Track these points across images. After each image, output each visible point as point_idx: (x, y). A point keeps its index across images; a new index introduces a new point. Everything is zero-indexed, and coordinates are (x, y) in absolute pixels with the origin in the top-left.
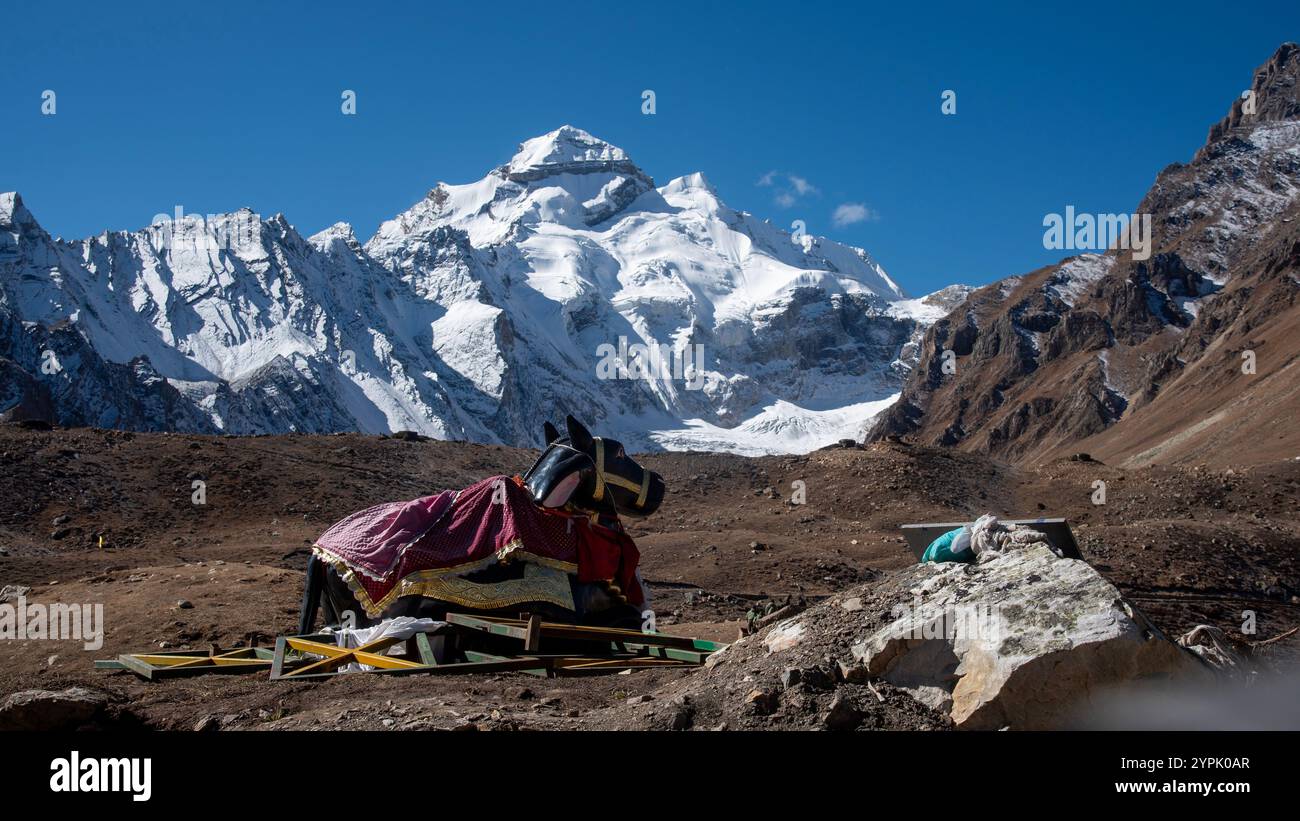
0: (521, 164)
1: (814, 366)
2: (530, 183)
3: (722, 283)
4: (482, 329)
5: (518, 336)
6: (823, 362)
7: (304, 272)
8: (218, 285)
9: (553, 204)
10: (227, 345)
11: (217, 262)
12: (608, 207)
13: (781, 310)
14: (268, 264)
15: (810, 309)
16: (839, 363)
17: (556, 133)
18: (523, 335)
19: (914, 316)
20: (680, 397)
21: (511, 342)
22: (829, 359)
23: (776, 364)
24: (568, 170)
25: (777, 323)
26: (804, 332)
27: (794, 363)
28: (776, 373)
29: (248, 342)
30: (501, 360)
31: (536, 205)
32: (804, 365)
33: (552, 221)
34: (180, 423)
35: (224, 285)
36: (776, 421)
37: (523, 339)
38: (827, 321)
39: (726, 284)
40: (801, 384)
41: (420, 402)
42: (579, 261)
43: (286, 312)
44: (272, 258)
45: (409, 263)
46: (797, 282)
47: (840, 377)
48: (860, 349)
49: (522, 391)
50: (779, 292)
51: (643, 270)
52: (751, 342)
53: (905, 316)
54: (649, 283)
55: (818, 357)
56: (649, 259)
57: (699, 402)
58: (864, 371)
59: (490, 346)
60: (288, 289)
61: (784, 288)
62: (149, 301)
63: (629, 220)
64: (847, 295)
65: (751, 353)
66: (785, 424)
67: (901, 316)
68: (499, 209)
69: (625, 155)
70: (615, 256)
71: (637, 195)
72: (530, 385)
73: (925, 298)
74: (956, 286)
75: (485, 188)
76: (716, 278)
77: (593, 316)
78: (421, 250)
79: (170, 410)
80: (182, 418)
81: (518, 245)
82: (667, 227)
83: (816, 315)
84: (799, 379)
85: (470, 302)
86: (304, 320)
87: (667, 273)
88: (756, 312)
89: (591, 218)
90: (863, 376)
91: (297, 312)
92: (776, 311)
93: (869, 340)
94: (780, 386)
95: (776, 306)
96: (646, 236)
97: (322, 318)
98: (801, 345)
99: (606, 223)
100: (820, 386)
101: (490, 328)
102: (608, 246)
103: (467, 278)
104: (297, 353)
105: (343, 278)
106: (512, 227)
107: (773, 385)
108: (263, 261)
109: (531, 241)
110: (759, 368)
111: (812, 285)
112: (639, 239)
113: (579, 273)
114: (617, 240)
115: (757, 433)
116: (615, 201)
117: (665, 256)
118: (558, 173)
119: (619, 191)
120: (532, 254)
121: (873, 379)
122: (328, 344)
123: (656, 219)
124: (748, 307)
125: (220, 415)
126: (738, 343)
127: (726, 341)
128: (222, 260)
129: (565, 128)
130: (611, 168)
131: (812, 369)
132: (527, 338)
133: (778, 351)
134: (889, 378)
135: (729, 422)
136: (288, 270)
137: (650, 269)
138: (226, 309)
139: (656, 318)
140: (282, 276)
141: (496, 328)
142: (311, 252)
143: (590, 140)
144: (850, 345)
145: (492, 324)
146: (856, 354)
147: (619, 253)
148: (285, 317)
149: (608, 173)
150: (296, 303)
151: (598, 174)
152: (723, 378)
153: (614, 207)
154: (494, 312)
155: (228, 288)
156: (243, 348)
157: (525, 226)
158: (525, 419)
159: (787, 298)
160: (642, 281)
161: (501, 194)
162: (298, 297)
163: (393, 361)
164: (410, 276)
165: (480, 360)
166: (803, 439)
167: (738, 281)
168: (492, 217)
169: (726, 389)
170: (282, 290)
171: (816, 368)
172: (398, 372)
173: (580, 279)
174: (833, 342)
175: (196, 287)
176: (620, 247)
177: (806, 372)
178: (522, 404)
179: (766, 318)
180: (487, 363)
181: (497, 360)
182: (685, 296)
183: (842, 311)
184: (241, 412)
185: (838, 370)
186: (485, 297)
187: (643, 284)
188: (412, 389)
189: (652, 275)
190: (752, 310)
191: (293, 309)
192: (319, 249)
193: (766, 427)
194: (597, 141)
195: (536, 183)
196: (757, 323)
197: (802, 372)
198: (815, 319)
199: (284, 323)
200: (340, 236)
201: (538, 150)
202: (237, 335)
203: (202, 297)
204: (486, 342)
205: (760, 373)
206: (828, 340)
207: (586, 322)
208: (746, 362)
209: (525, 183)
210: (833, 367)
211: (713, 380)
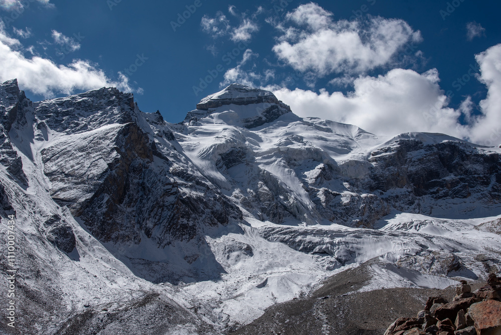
1: (425, 194)
6: (432, 191)
9: (223, 116)
12: (262, 118)
15: (414, 154)
16: (445, 190)
20: (317, 208)
22: (436, 188)
23: (394, 191)
24: (234, 103)
25: (387, 162)
26: (413, 169)
27: (410, 190)
28: (397, 197)
32: (417, 193)
33: (221, 124)
36: (412, 223)
38: (429, 161)
39: (345, 147)
40: (419, 204)
46: (399, 137)
47: (449, 200)
48: (461, 179)
50: (388, 142)
51: (284, 142)
52: (375, 178)
55: (428, 186)
58: (469, 194)
59: (108, 144)
61: (390, 141)
65: (374, 183)
66: (421, 224)
76: (336, 144)
83: (420, 157)
84: (416, 201)
88: (372, 156)
89: (249, 124)
90: (470, 198)
92: (388, 154)
93: (466, 172)
94: (403, 205)
95: (387, 151)
96: (285, 129)
98: (412, 178)
99: (259, 126)
100: (435, 207)
102: (260, 134)
107: (397, 204)
110: (382, 194)
112: (281, 130)
114: (266, 132)
116: (265, 116)
117: (300, 135)
121: (479, 199)
124: (365, 154)
126: (362, 176)
129: (233, 83)
131: (424, 196)
133: (395, 181)
137: (288, 140)
139: (293, 162)
144: (451, 177)
145: (117, 130)
147: (266, 136)
152: (354, 195)
159: (395, 146)
165: (94, 155)
167: (354, 146)
169: (359, 202)
171: (427, 196)
174: (437, 175)
177: (421, 198)
179: (381, 159)
181: (109, 152)
185: (446, 195)
189: (289, 143)
196: (374, 164)
197: (418, 197)
198: (419, 160)
204: (106, 141)
205: (384, 196)
206: (432, 174)
207: (234, 161)
208: (371, 189)
209: (207, 110)
210: (441, 193)
211: (345, 195)
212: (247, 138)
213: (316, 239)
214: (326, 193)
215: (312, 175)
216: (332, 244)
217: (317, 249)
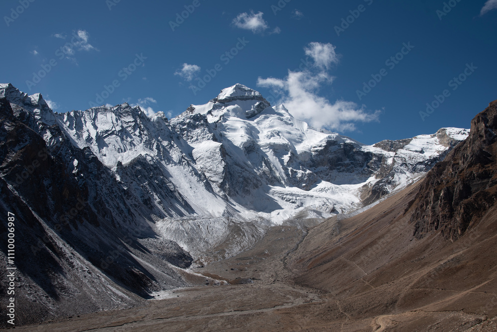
0: (222, 96)
1: (335, 169)
2: (226, 103)
3: (298, 139)
4: (215, 150)
5: (227, 154)
6: (338, 168)
7: (147, 127)
8: (115, 130)
9: (234, 110)
10: (119, 153)
11: (115, 122)
12: (254, 112)
13: (322, 148)
14: (134, 123)
15: (332, 148)
16: (344, 168)
17: (235, 86)
18: (229, 154)
19: (371, 151)
20: (288, 179)
21: (225, 156)
22: (340, 167)
23: (321, 168)
24: (239, 99)
25: (320, 153)
26: (330, 156)
27: (328, 167)
28: (321, 171)
29: (127, 152)
30: (223, 162)
31: (228, 110)
32: (331, 169)
33: (234, 116)
34: (103, 176)
35: (117, 130)
36: (325, 188)
37: (229, 156)
38: (339, 152)
39: (300, 139)
40: (330, 176)
41: (194, 176)
42: (246, 129)
43: (141, 141)
44: (135, 121)
45: (185, 127)
46: (327, 138)
47: (344, 173)
48: (351, 163)
49: (231, 174)
50: (321, 141)
51: (269, 134)
52: (312, 161)
53: (368, 151)
54: (272, 138)
55: (336, 166)
56: (271, 130)
57: (295, 181)
58: (353, 171)
60: (142, 133)
62: (89, 136)
63: (262, 116)
64: (345, 143)
65: (312, 164)
66: (328, 189)
67: (366, 151)
68: (215, 113)
69: (260, 94)
70: (258, 129)
71: (264, 108)
72: (234, 172)
73: (374, 145)
74: (386, 140)
75: (209, 106)
76: (296, 137)
77: (253, 149)
78: (189, 122)
79: (99, 170)
80: (104, 173)
81: (223, 123)
82: (276, 119)
83: (335, 150)
84: (330, 174)
85: (209, 141)
86: (148, 145)
87: (278, 135)
88: (312, 149)
89: (248, 116)
90: (353, 173)
91: (146, 141)
92: (320, 148)
93: (354, 160)
94: (323, 176)
95: (320, 146)
96: (269, 122)
97: (155, 143)
98: (330, 161)
99: (254, 118)
100: (337, 176)
101: (218, 150)
102: (255, 125)
103: (208, 132)
104: (147, 154)
105: (162, 131)
106: (220, 118)
107: (321, 175)
108: (133, 122)
109: (227, 122)
110: (315, 169)
111: (333, 139)
112: (267, 123)
113: (247, 133)
114: (258, 123)
115: (319, 192)
116: (257, 110)
117: (277, 128)
118: (236, 100)
119: (258, 106)
120: (229, 127)
121: (357, 174)
122: (158, 153)
123: (272, 116)
124: (309, 147)
125: (119, 174)
126: (307, 160)
127: (301, 159)
128: (117, 121)
129: (238, 84)
130: (255, 98)
132: (231, 155)
133: (321, 163)
134: (363, 174)
135: (308, 188)
136: (142, 125)
137: (272, 133)
138: (119, 138)
139: (276, 150)
140: (140, 127)
141: (220, 150)
142: (149, 121)
143: (247, 88)
144: (347, 161)
145: (218, 149)
146: (350, 165)
147: (259, 128)
148: (141, 142)
149: (254, 100)
150: (145, 138)
151: (250, 100)
152: (303, 172)
153: (256, 112)
154: (219, 144)
155: (119, 131)
156: (125, 154)
157: (224, 117)
158: (233, 185)
159: (324, 144)
160: (269, 137)
161: (215, 108)
162: (146, 135)
163: (183, 160)
164: (186, 132)
165: (215, 162)
166: (336, 195)
167: (304, 138)
168: (212, 115)
169: (305, 176)
170: (140, 133)
172: (185, 164)
173: (248, 135)
174: (341, 160)
175: (107, 131)
176: (260, 126)
178: (231, 179)
179: (317, 151)
180: (217, 163)
181: (221, 162)
182: (287, 143)
183: (344, 149)
184: (127, 174)
185: (343, 171)
186: (215, 139)
187: (270, 139)
188: (191, 171)
189: (272, 136)
190: (311, 148)
191: (144, 140)
192: (152, 120)
193: (322, 190)
194: (249, 89)
195: (228, 103)
196: (313, 153)
197: (331, 171)
198: (334, 152)
199: (141, 145)
200: (160, 116)
201: (228, 92)
202: (123, 148)
203: (109, 135)
204: (217, 155)
205: (316, 171)
206: (339, 159)
207: (251, 151)
208: (310, 167)
209: (224, 103)
210: (342, 169)
211: (299, 173)
212: (252, 132)
213: (291, 197)
214: (292, 171)
215: (286, 158)
216: (296, 199)
217: (291, 201)
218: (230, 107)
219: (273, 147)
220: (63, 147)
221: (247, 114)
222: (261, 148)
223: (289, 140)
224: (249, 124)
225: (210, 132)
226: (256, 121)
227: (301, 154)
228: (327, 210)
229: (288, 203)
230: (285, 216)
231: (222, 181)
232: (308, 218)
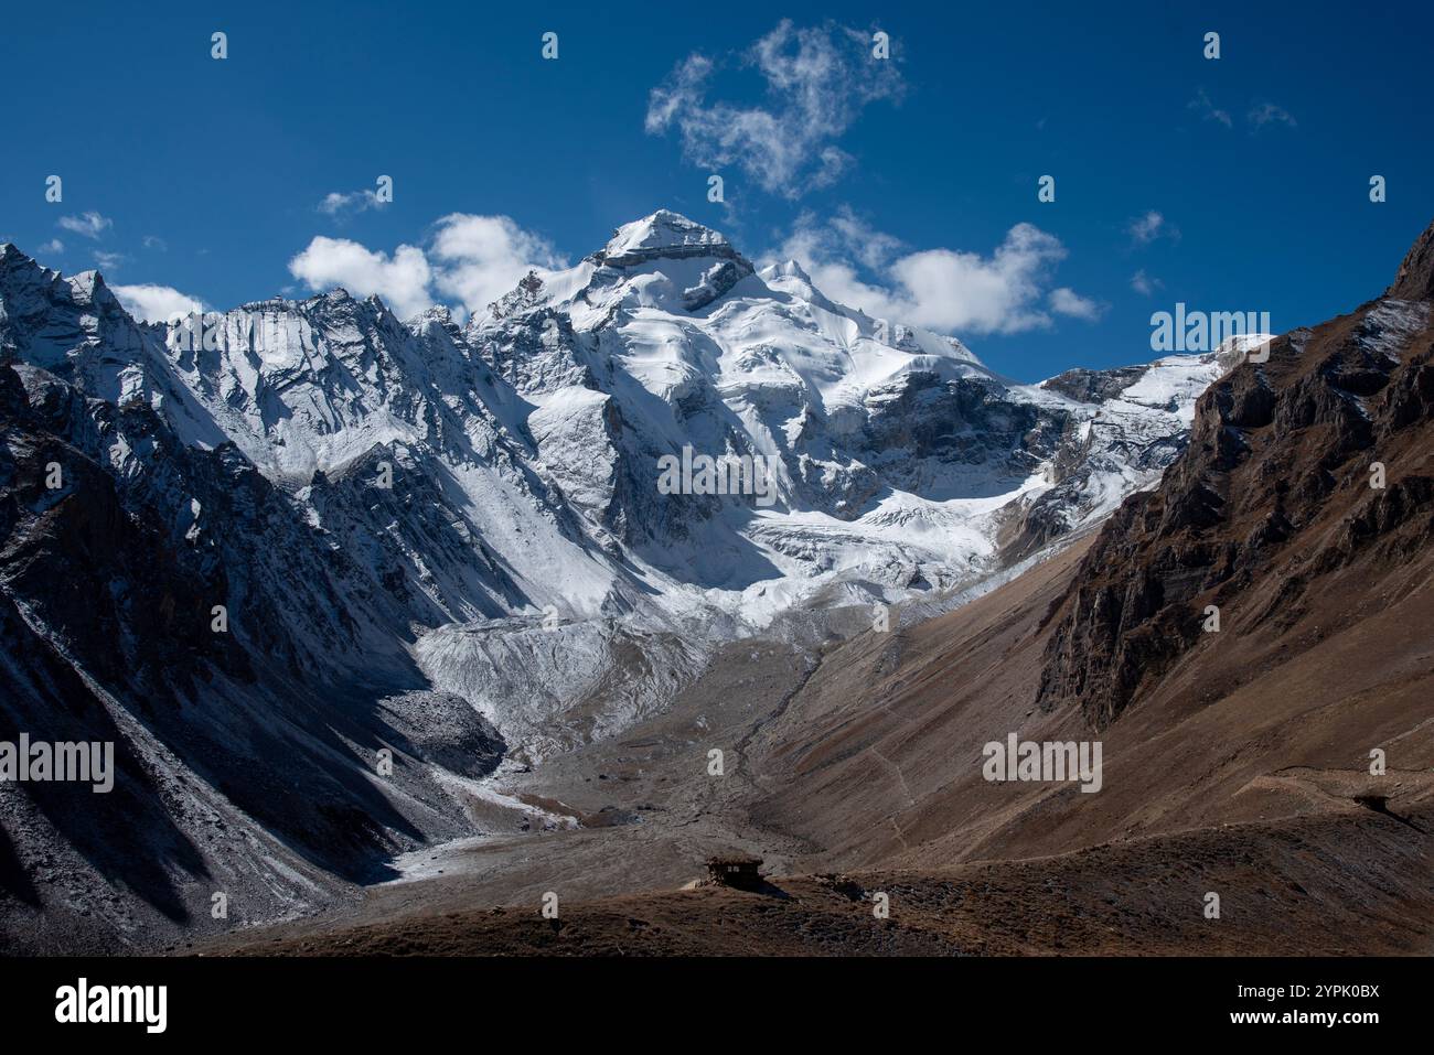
0: (617, 249)
1: (931, 455)
2: (627, 268)
3: (831, 369)
4: (590, 416)
5: (626, 423)
6: (940, 451)
7: (401, 355)
8: (311, 370)
9: (652, 289)
10: (321, 434)
11: (309, 345)
12: (708, 292)
13: (897, 396)
14: (363, 347)
15: (927, 395)
16: (957, 451)
17: (653, 218)
18: (631, 423)
19: (1034, 402)
20: (797, 487)
21: (619, 430)
22: (946, 448)
23: (891, 453)
24: (665, 255)
25: (891, 410)
26: (920, 419)
27: (911, 451)
28: (893, 462)
29: (343, 431)
30: (612, 449)
31: (634, 290)
32: (921, 454)
33: (651, 307)
34: (272, 519)
35: (316, 369)
36: (899, 513)
37: (631, 427)
38: (943, 407)
39: (835, 370)
40: (919, 474)
41: (529, 495)
42: (683, 346)
43: (383, 398)
44: (367, 341)
45: (509, 347)
46: (910, 366)
47: (959, 466)
48: (979, 436)
49: (633, 481)
50: (893, 377)
51: (749, 356)
52: (868, 432)
53: (1025, 401)
54: (755, 370)
55: (936, 444)
56: (753, 344)
57: (815, 493)
58: (984, 459)
59: (599, 433)
60: (386, 374)
61: (897, 374)
62: (238, 387)
63: (731, 304)
64: (962, 381)
65: (866, 441)
66: (909, 516)
67: (1020, 401)
68: (597, 296)
69: (724, 239)
70: (718, 342)
71: (737, 281)
72: (642, 475)
73: (1044, 383)
74: (1077, 370)
75: (582, 274)
76: (823, 363)
77: (702, 403)
78: (521, 333)
79: (260, 503)
80: (275, 512)
81: (619, 330)
82: (770, 311)
83: (931, 401)
84: (916, 469)
85: (575, 387)
86: (403, 408)
87: (773, 359)
88: (869, 398)
89: (691, 303)
90: (983, 465)
91: (395, 397)
92: (890, 397)
93: (988, 427)
94: (897, 475)
95: (891, 391)
96: (748, 322)
97: (422, 404)
98: (919, 433)
99: (706, 308)
100: (938, 475)
101: (598, 415)
102: (710, 331)
103: (571, 362)
104: (396, 441)
105: (442, 363)
106: (611, 312)
107: (891, 474)
108: (359, 343)
109: (631, 326)
110: (875, 457)
111: (926, 370)
112: (742, 324)
113: (685, 358)
114: (719, 326)
115: (881, 526)
116: (715, 286)
117: (770, 340)
118: (656, 258)
119: (719, 276)
120: (634, 339)
121: (994, 468)
122: (428, 431)
123: (759, 304)
124: (861, 393)
125: (316, 508)
126: (852, 431)
127: (839, 428)
128: (315, 342)
129: (662, 211)
130: (709, 251)
131: (929, 458)
132: (636, 425)
133: (894, 438)
134: (1011, 466)
135: (851, 514)
136: (385, 353)
137: (755, 355)
138: (320, 393)
139: (765, 405)
140: (379, 359)
141: (605, 414)
142: (407, 335)
143: (687, 223)
144: (968, 432)
145: (600, 411)
146: (975, 441)
147: (722, 338)
148: (382, 403)
149: (706, 259)
150: (394, 389)
151: (697, 258)
152: (840, 467)
153: (714, 292)
154: (600, 398)
155: (321, 372)
156: (338, 437)
157: (623, 312)
158: (638, 512)
159: (901, 383)
160: (748, 366)
161: (598, 281)
162: (396, 381)
163: (499, 450)
164: (510, 362)
165: (590, 449)
166: (931, 532)
167: (847, 367)
168: (589, 303)
169: (844, 479)
170: (379, 374)
171: (934, 457)
172: (505, 461)
173: (686, 364)
174: (950, 429)
175: (289, 372)
176: (723, 333)
177: (923, 461)
178: (635, 496)
179: (880, 404)
180: (597, 452)
181: (607, 449)
182: (796, 382)
183: (958, 397)
184: (339, 505)
185: (956, 458)
186: (591, 382)
187: (750, 371)
188: (521, 480)
189: (758, 362)
190: (865, 396)
191: (392, 394)
192: (415, 333)
193: (890, 519)
194: (695, 225)
195: (634, 268)
196: (870, 410)
197: (919, 461)
198: (931, 406)
199: (382, 409)
200: (437, 320)
201: (634, 234)
202: (331, 422)
203: (293, 382)
204: (595, 429)
205: (877, 462)
206: (945, 427)
207: (694, 409)
208: (862, 451)
209: (622, 268)
210: (951, 455)
211: (829, 469)
212: (700, 352)
213: (800, 544)
214: (808, 464)
215: (793, 427)
216: (815, 550)
217: (800, 555)
218: (641, 280)
219: (755, 395)
220: (162, 467)
221: (688, 297)
222: (725, 401)
223: (804, 373)
224: (693, 328)
225: (579, 362)
226: (712, 318)
227: (836, 415)
228: (900, 580)
229: (793, 559)
230: (782, 599)
231: (607, 502)
232: (841, 605)
